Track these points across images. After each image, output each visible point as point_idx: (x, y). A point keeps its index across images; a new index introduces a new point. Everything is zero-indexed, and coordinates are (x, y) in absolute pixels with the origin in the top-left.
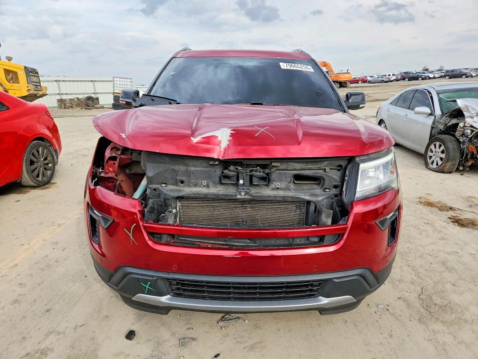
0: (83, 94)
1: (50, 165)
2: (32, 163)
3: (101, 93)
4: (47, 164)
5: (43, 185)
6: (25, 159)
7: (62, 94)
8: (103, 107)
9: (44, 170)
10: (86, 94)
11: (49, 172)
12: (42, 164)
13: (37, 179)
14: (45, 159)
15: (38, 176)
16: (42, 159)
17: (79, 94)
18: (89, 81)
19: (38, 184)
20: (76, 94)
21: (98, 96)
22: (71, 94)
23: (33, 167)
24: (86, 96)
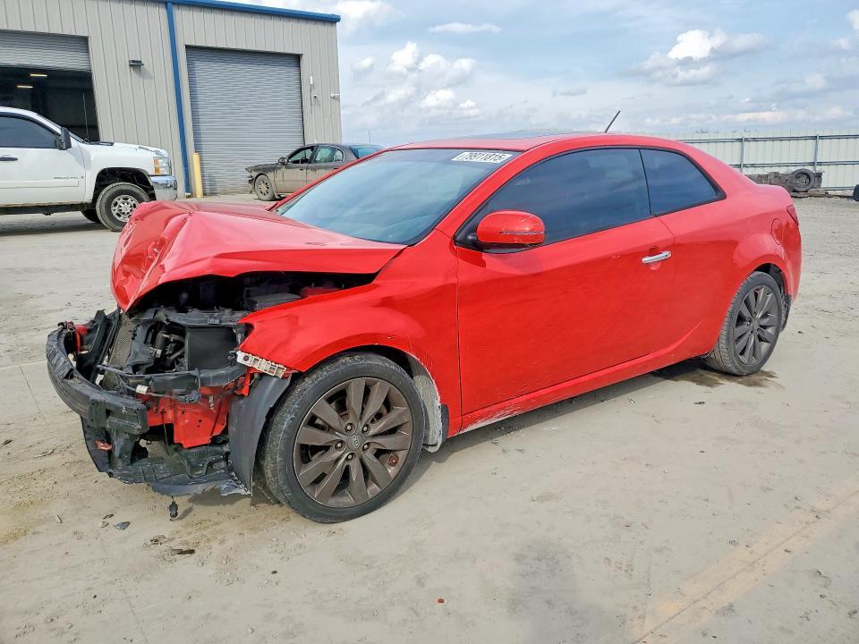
0: (787, 165)
1: (770, 330)
2: (741, 319)
3: (828, 164)
4: (765, 327)
5: (748, 375)
6: (730, 309)
7: (745, 166)
8: (826, 195)
9: (757, 340)
10: (795, 164)
11: (765, 346)
12: (756, 327)
13: (741, 357)
14: (765, 316)
15: (742, 353)
16: (759, 315)
17: (779, 165)
18: (806, 138)
19: (739, 371)
20: (771, 165)
21: (818, 169)
22: (763, 166)
23: (740, 330)
24: (793, 169)
